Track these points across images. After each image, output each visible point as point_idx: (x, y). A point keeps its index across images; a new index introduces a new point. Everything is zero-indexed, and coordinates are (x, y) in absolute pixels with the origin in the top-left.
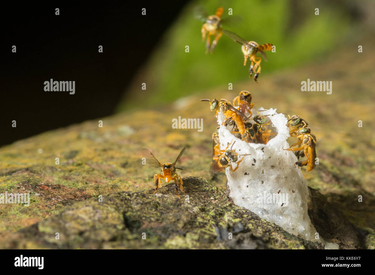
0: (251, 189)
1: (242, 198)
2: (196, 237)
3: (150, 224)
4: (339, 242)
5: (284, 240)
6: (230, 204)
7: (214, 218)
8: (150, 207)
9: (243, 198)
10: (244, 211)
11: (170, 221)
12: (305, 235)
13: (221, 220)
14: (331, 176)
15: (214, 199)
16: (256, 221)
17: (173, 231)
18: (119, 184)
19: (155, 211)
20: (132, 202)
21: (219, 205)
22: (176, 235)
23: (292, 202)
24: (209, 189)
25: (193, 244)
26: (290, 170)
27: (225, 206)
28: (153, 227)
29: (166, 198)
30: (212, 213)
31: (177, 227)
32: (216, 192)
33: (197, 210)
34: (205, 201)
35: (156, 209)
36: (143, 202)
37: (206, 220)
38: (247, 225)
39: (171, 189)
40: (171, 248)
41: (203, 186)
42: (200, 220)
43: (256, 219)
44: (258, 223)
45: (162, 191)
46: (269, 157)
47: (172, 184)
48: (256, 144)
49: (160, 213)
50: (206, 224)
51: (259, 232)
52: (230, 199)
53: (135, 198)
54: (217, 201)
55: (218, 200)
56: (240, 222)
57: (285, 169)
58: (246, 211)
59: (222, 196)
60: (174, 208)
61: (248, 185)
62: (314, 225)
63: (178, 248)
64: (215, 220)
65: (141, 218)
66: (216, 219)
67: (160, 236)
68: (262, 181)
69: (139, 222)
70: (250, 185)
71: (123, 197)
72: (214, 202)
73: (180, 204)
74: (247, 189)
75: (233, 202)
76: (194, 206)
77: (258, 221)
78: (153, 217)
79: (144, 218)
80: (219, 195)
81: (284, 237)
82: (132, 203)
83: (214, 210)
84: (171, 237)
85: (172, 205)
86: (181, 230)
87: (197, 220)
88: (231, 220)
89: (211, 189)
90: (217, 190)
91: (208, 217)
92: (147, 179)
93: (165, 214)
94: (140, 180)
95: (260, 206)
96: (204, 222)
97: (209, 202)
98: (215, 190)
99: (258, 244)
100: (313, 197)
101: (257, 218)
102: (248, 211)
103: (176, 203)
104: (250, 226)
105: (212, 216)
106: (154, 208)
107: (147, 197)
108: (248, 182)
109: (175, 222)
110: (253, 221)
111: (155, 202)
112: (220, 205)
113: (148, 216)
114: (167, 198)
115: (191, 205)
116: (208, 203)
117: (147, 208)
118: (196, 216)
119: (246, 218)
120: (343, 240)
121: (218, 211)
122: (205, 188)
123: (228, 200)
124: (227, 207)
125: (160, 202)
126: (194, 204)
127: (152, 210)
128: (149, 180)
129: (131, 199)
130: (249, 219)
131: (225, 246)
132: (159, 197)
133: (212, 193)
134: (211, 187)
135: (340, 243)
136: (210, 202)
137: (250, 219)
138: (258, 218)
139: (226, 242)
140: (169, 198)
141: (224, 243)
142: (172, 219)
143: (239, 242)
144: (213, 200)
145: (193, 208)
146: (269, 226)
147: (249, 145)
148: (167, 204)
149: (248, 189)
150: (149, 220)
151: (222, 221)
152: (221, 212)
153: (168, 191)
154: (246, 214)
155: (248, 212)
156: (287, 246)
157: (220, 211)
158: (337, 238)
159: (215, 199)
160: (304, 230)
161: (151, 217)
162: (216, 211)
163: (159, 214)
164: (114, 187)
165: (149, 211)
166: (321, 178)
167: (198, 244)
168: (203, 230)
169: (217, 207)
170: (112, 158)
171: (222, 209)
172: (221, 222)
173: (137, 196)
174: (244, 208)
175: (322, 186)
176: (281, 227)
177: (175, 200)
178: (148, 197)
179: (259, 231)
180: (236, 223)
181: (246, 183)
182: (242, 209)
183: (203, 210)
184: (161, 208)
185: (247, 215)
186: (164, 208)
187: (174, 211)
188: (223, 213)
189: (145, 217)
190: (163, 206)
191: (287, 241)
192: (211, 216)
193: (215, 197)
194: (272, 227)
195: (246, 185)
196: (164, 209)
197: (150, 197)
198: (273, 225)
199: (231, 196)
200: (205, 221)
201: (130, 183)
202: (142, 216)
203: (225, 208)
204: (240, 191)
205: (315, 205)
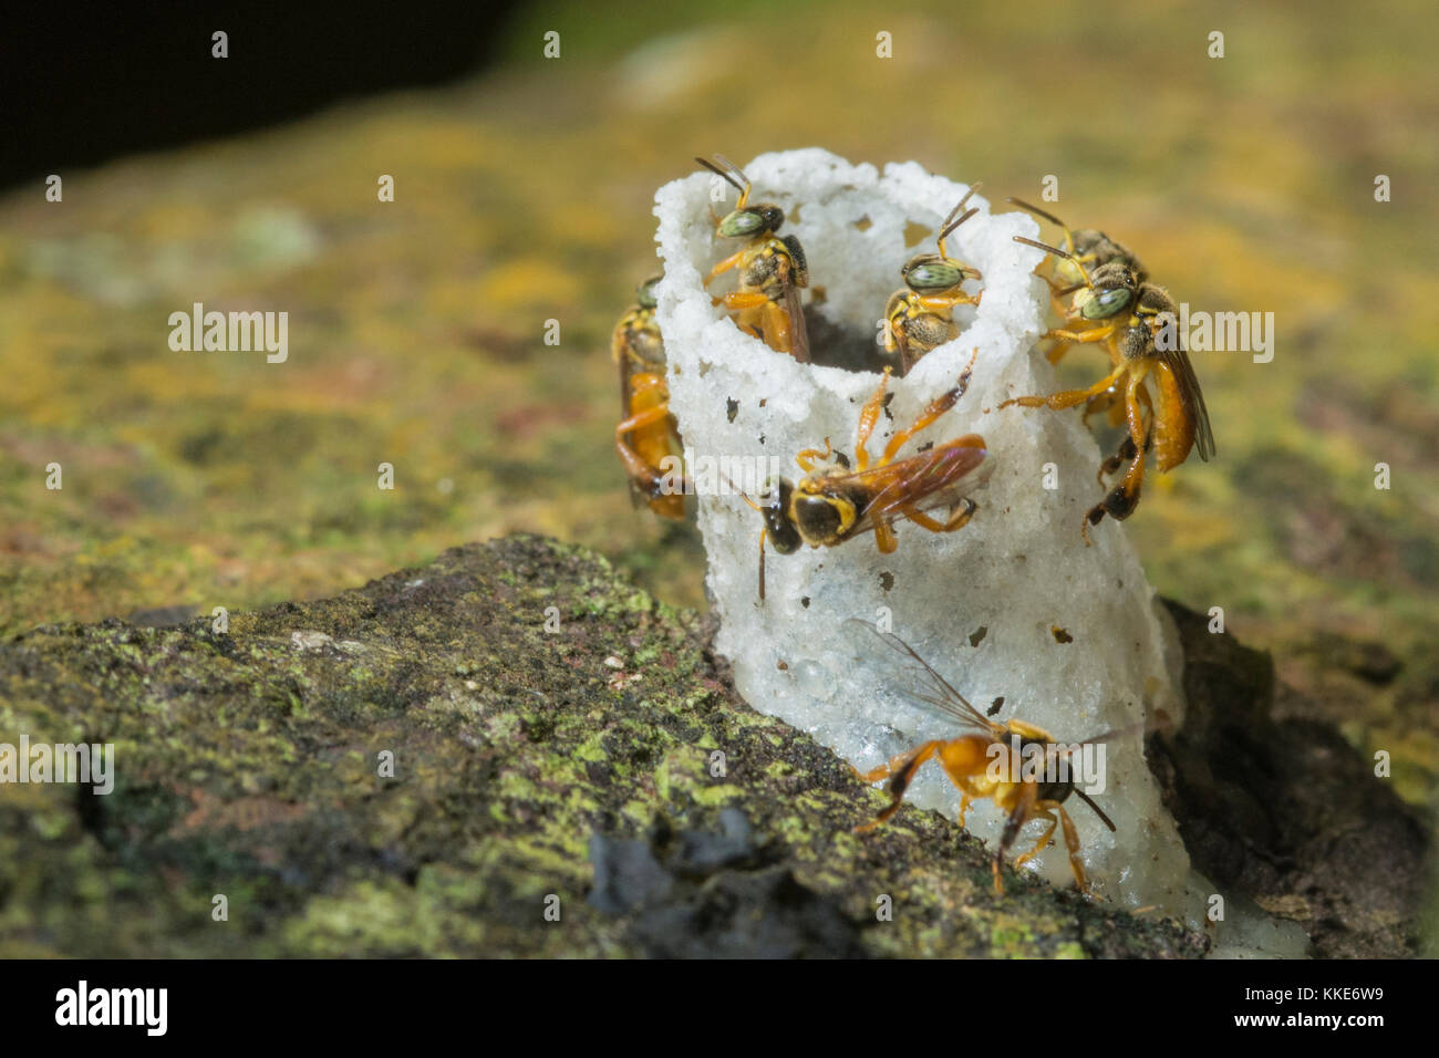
0: (823, 617)
1: (776, 662)
2: (467, 890)
3: (229, 811)
4: (1317, 918)
5: (972, 913)
6: (705, 695)
7: (599, 775)
8: (247, 710)
9: (783, 666)
10: (776, 741)
11: (347, 791)
12: (1120, 877)
13: (639, 791)
14: (1338, 532)
15: (621, 665)
16: (834, 796)
17: (347, 850)
18: (135, 562)
19: (269, 733)
20: (147, 681)
21: (642, 699)
22: (365, 877)
23: (1048, 691)
24: (610, 606)
25: (446, 927)
26: (1047, 519)
27: (673, 710)
28: (244, 826)
29: (345, 655)
30: (592, 751)
31: (371, 828)
32: (644, 627)
33: (507, 734)
34: (573, 675)
35: (280, 726)
36: (212, 678)
37: (552, 788)
38: (775, 825)
39: (391, 607)
40: (320, 948)
41: (577, 589)
42: (514, 785)
43: (837, 789)
44: (843, 811)
45: (335, 616)
46: (923, 445)
47: (404, 576)
48: (849, 373)
49: (297, 745)
50: (546, 810)
51: (837, 865)
52: (713, 666)
53: (172, 659)
54: (638, 677)
55: (646, 673)
56: (736, 803)
57: (1014, 509)
58: (785, 739)
59: (678, 649)
60: (379, 718)
61: (807, 593)
62: (1176, 816)
63: (357, 952)
64: (601, 791)
65: (182, 776)
66: (606, 783)
67: (276, 877)
68: (882, 575)
69: (169, 799)
70: (820, 594)
71: (97, 652)
72: (619, 685)
73: (422, 697)
74: (806, 619)
75: (729, 685)
76: (499, 707)
77: (847, 801)
78: (253, 769)
79: (198, 775)
80: (658, 644)
81: (974, 896)
82: (148, 686)
83: (607, 732)
84: (335, 882)
85: (370, 699)
86: (392, 846)
87: (499, 788)
88: (688, 794)
89: (616, 609)
90: (652, 613)
91: (567, 775)
92: (302, 532)
93: (322, 754)
94: (260, 541)
95: (874, 714)
96: (536, 801)
97: (593, 680)
98: (639, 614)
99: (811, 935)
100: (1192, 659)
101: (845, 780)
102: (796, 740)
103: (398, 688)
104: (791, 829)
105: (587, 764)
106: (269, 716)
107: (243, 649)
108: (810, 580)
109: (367, 799)
110: (817, 798)
111: (278, 684)
112: (644, 704)
113: (226, 763)
114: (355, 656)
115: (479, 699)
116: (582, 689)
117: (230, 716)
118: (493, 769)
119: (776, 781)
120: (1346, 901)
121: (625, 740)
122: (585, 602)
123: (703, 672)
124: (686, 716)
125: (307, 682)
126: (499, 697)
127: (256, 726)
128: (314, 540)
129: (145, 661)
130: (793, 786)
131: (624, 943)
132: (309, 655)
133: (620, 631)
134: (620, 597)
135: (1320, 922)
136: (595, 685)
137: (799, 790)
138: (850, 781)
139: (638, 916)
140: (362, 661)
141: (622, 925)
142: (356, 782)
143: (709, 919)
144: (618, 670)
145: (489, 717)
146: (902, 831)
147: (810, 378)
148: (346, 694)
149: (805, 615)
150: (227, 784)
151: (646, 796)
152: (646, 746)
153: (372, 616)
154: (784, 758)
155: (797, 746)
156: (983, 945)
157: (638, 735)
158: (1312, 892)
159: (631, 667)
160: (1112, 847)
161: (242, 766)
162: (619, 737)
163: (290, 751)
164: (99, 579)
165: (239, 732)
166: (1282, 541)
167: (474, 931)
168: (524, 847)
169: (628, 716)
170: (139, 404)
171: (653, 725)
172: (637, 799)
173: (184, 646)
174: (780, 721)
175: (1282, 587)
176: (973, 834)
177: (393, 672)
178: (249, 649)
179: (837, 856)
180: (710, 808)
181: (796, 586)
182: (767, 729)
183: (538, 733)
184: (306, 716)
185: (786, 761)
186: (328, 714)
187: (376, 737)
188: (655, 748)
189: (210, 767)
190: (322, 704)
191: (988, 914)
192: (582, 768)
193: (631, 653)
194: (920, 831)
195: (799, 596)
196: (323, 720)
197: (256, 653)
198: (928, 823)
199: (723, 649)
200: (542, 798)
201: (200, 554)
202: (191, 759)
203: (671, 721)
204: (765, 628)
205: (1202, 706)
